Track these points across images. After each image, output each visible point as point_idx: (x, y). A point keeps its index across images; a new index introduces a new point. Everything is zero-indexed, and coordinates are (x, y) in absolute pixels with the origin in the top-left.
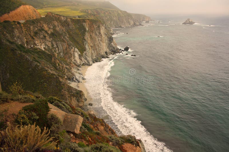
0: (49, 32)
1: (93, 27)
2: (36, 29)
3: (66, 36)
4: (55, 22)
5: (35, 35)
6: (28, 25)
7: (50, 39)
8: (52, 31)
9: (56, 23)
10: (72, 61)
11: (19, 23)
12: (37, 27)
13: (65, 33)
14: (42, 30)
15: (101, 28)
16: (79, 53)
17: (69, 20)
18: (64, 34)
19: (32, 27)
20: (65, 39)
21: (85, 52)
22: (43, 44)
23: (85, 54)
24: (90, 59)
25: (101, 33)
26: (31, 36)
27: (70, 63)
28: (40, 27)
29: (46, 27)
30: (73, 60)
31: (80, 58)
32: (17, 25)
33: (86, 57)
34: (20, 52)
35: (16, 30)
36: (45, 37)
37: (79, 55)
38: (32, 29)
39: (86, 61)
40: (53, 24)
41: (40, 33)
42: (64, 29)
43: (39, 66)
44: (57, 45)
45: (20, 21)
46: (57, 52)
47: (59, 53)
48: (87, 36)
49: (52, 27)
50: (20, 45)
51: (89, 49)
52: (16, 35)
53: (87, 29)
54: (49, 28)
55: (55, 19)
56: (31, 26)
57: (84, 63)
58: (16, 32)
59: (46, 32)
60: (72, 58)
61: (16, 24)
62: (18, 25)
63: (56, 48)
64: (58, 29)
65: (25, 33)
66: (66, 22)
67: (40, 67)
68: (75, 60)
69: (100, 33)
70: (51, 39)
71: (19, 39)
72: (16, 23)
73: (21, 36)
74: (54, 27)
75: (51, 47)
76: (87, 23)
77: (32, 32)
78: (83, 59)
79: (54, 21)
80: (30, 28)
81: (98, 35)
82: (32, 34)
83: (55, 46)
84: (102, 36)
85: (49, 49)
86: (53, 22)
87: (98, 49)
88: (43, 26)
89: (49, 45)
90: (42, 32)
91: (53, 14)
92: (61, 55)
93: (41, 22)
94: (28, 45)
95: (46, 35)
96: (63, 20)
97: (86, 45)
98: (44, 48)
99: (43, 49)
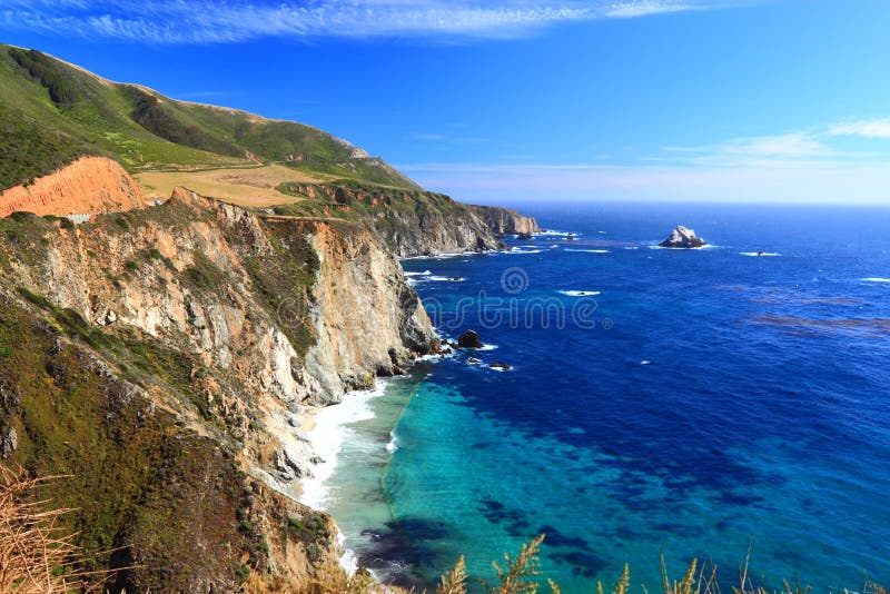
0: (180, 266)
1: (344, 251)
2: (131, 250)
3: (241, 281)
4: (202, 225)
5: (125, 275)
6: (101, 234)
7: (181, 291)
8: (191, 261)
9: (204, 230)
10: (262, 383)
11: (67, 224)
12: (134, 244)
13: (238, 271)
14: (151, 254)
15: (373, 258)
16: (293, 353)
17: (253, 220)
18: (233, 274)
19: (114, 242)
20: (241, 293)
21: (312, 350)
22: (154, 309)
23: (316, 357)
24: (332, 378)
25: (374, 276)
26: (109, 277)
27: (258, 393)
28: (146, 241)
29: (166, 244)
30: (268, 381)
31: (294, 375)
32: (59, 232)
33: (317, 370)
34: (68, 341)
35: (56, 251)
36: (162, 281)
37: (292, 361)
38: (113, 251)
39: (317, 385)
40: (192, 235)
41: (146, 265)
42: (233, 253)
43: (148, 403)
44: (206, 315)
45: (70, 217)
46: (208, 344)
47: (215, 350)
48: (322, 287)
49: (189, 245)
50: (67, 309)
51: (326, 338)
52: (55, 271)
53: (321, 259)
54: (181, 249)
55: (202, 215)
56: (110, 238)
57: (310, 393)
58: (56, 260)
59: (168, 264)
60: (265, 372)
61: (56, 229)
62: (63, 231)
63: (203, 328)
64: (211, 253)
65: (86, 263)
66: (242, 225)
67: (153, 406)
68: (275, 383)
69: (369, 276)
70: (186, 292)
71: (63, 288)
72: (58, 223)
73: (71, 273)
74: (197, 245)
75: (183, 326)
76: (321, 235)
77: (114, 261)
78: (307, 377)
79: (196, 220)
80: (106, 245)
81: (363, 285)
82: (114, 269)
83: (200, 320)
84: (376, 287)
85: (176, 334)
86: (193, 224)
87: (361, 340)
88: (155, 240)
89: (176, 318)
90: (151, 263)
91: (195, 195)
92: (223, 357)
93: (150, 223)
94: (95, 312)
95: (168, 276)
96: (232, 220)
97: (317, 320)
98: (158, 328)
99: (154, 333)
